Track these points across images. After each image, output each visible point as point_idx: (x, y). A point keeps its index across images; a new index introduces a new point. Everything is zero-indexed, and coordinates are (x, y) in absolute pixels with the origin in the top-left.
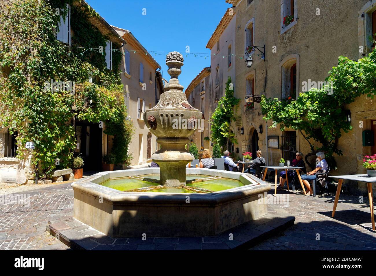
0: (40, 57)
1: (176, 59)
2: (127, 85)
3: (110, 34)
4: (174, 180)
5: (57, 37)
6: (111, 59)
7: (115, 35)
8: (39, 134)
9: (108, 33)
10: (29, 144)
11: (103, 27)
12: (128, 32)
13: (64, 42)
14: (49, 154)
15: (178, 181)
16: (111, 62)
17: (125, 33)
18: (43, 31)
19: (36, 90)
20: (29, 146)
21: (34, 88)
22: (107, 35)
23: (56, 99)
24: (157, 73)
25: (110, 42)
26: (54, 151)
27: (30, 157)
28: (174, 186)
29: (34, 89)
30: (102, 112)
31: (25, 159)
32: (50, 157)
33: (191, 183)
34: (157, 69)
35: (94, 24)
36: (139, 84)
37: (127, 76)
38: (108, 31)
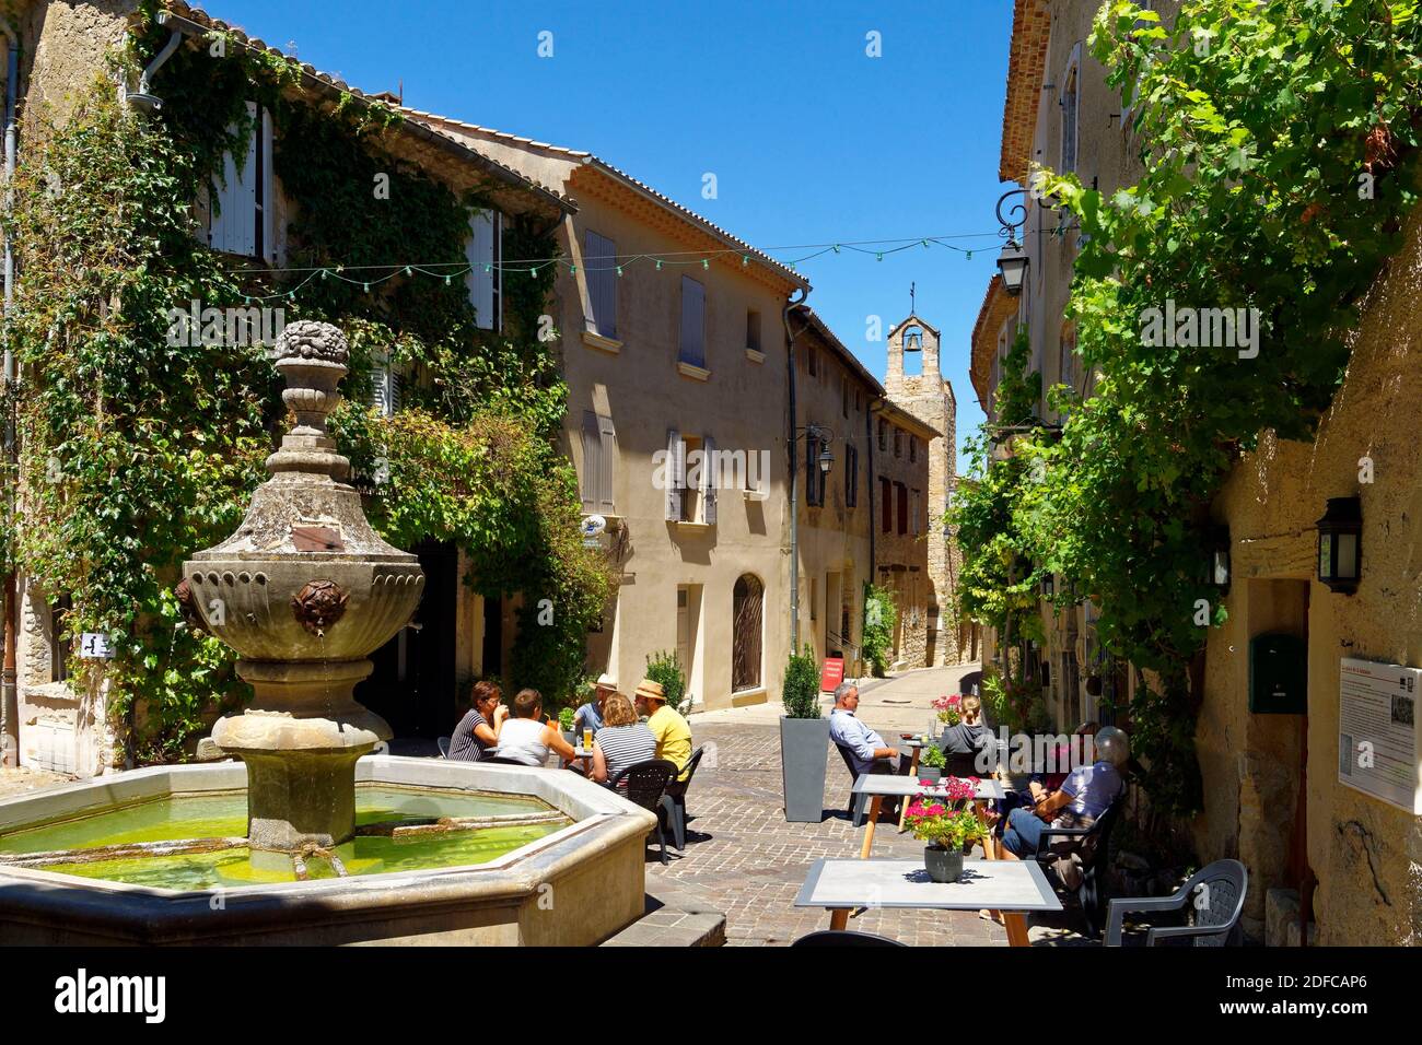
0: (125, 323)
1: (299, 351)
2: (602, 383)
3: (487, 184)
4: (274, 822)
5: (210, 237)
6: (496, 286)
7: (512, 186)
8: (121, 608)
9: (479, 179)
10: (92, 642)
11: (450, 161)
12: (587, 161)
13: (240, 252)
14: (172, 677)
15: (287, 825)
16: (496, 296)
17: (574, 165)
18: (133, 229)
19: (106, 448)
20: (93, 647)
21: (100, 441)
22: (475, 187)
23: (196, 473)
24: (791, 312)
25: (491, 215)
26: (196, 666)
27: (105, 685)
28: (276, 842)
29: (101, 444)
30: (403, 511)
31: (92, 692)
32: (174, 687)
33: (390, 834)
34: (794, 294)
35: (402, 155)
36: (678, 369)
37: (599, 345)
38: (475, 173)
